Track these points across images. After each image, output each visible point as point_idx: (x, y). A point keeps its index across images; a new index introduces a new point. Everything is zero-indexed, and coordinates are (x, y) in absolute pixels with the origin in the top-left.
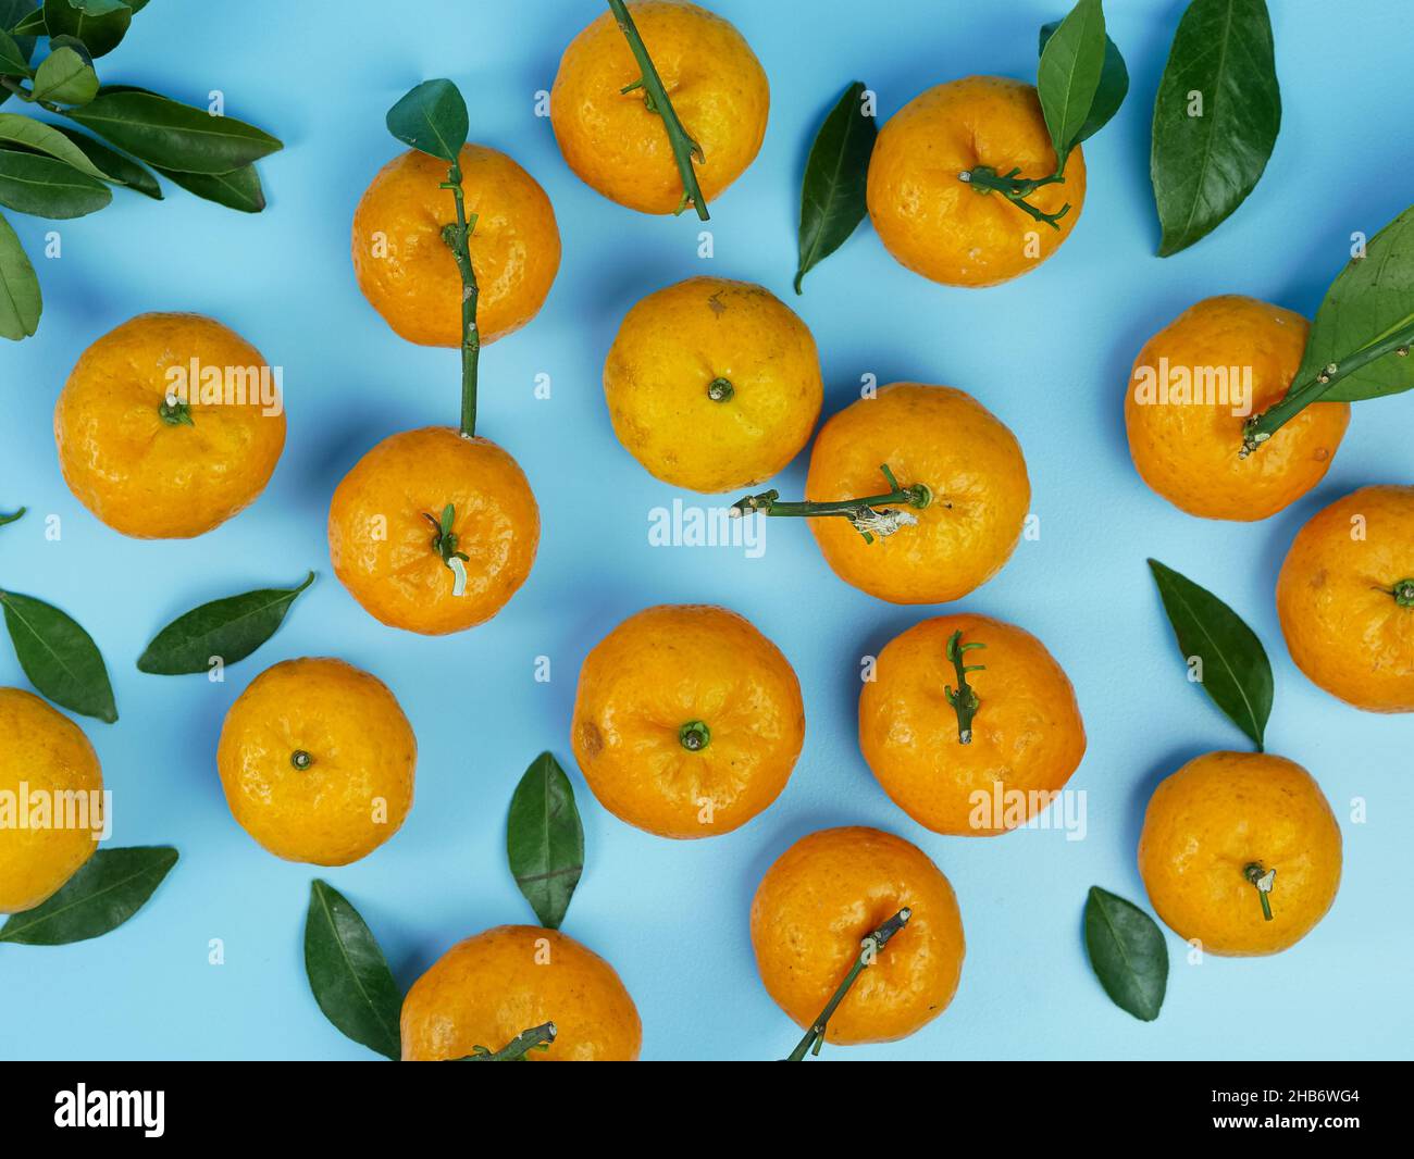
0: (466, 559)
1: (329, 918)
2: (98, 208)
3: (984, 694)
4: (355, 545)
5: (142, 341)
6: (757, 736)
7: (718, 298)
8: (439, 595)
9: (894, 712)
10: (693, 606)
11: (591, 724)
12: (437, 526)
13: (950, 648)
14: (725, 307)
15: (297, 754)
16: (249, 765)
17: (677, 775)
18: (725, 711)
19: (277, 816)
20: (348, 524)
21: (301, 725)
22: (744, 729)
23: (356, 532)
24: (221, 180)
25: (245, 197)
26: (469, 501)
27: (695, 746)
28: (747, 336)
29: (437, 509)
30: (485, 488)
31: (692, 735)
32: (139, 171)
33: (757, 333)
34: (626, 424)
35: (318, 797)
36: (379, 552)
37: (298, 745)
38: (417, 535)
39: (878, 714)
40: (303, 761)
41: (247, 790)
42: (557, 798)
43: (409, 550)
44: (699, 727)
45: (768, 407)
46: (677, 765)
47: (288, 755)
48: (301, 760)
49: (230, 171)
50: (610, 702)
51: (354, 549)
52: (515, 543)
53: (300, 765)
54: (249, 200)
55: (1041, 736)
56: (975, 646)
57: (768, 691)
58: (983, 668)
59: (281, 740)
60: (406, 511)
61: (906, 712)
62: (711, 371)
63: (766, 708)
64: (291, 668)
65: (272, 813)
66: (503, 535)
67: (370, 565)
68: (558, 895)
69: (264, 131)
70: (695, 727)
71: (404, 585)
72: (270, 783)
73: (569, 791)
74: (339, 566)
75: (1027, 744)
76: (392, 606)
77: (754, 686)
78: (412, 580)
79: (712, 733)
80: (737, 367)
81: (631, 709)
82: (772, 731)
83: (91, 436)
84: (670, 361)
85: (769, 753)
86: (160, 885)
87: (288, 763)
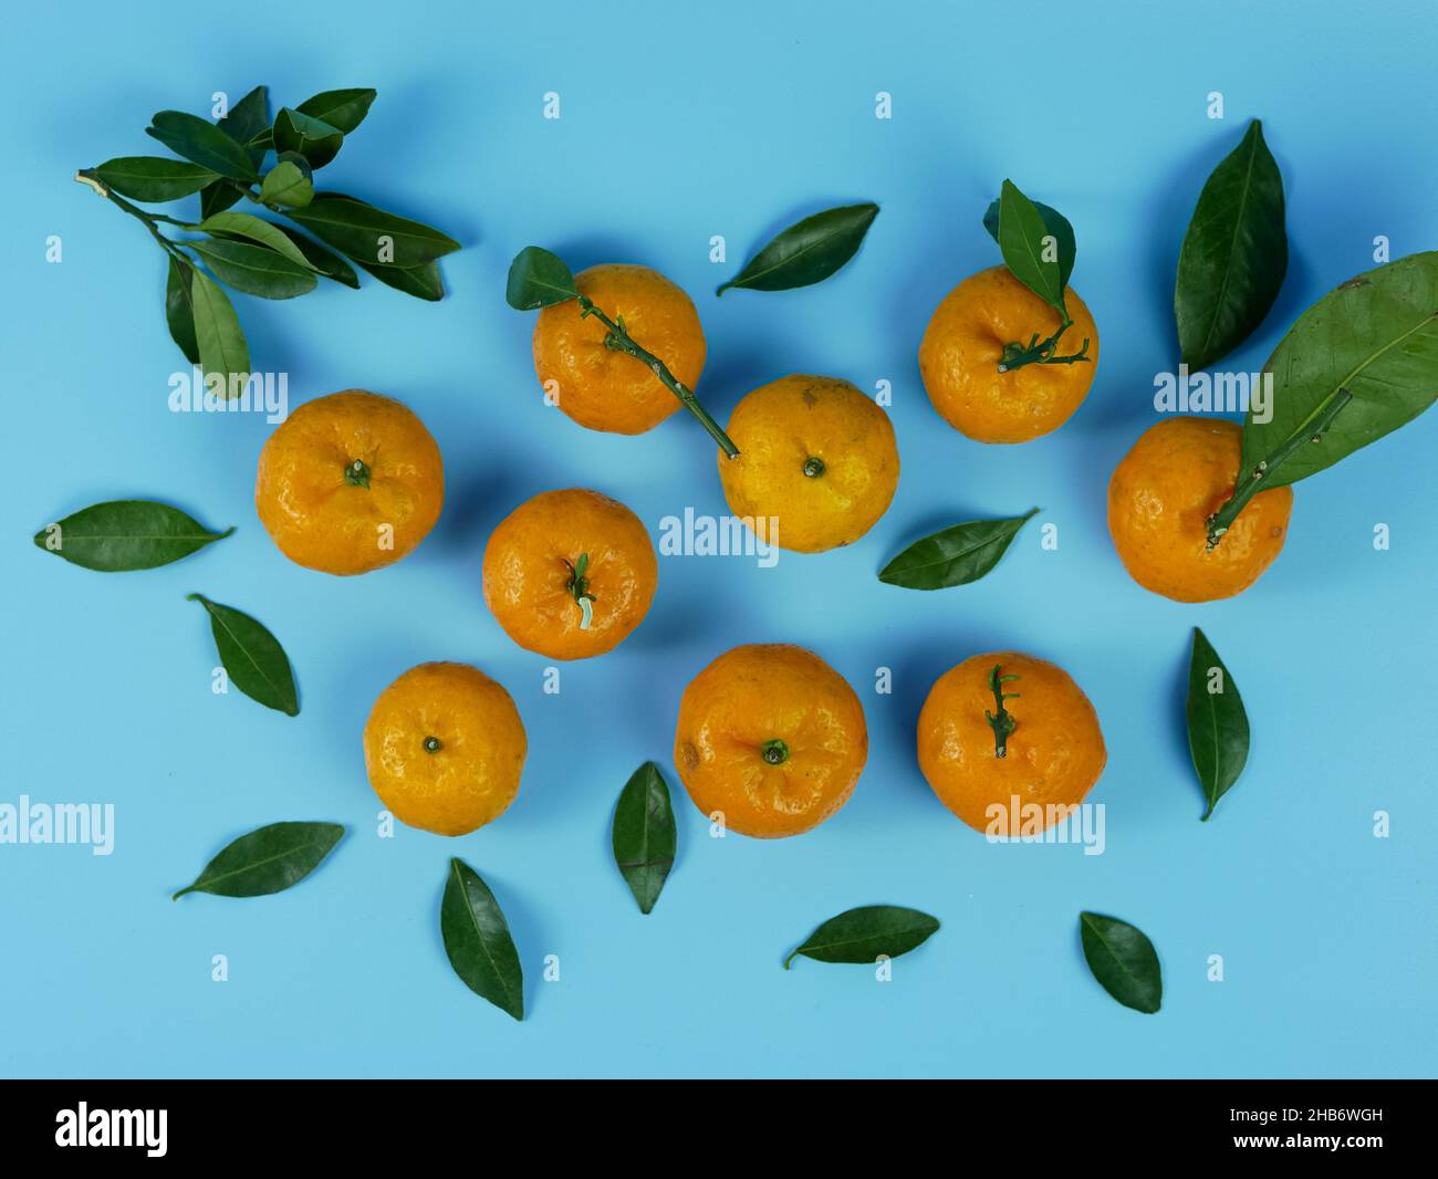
0: (593, 599)
1: (464, 891)
2: (306, 292)
3: (1021, 718)
4: (504, 579)
5: (348, 412)
6: (827, 752)
7: (811, 392)
8: (568, 627)
9: (946, 733)
10: (773, 645)
11: (689, 744)
12: (573, 570)
13: (991, 679)
14: (816, 400)
15: (428, 740)
16: (389, 743)
17: (762, 785)
18: (799, 732)
19: (406, 787)
20: (499, 562)
21: (436, 717)
22: (817, 747)
23: (506, 568)
24: (410, 273)
25: (428, 289)
26: (605, 555)
27: (774, 760)
28: (834, 423)
29: (574, 556)
30: (615, 543)
31: (773, 752)
32: (342, 264)
33: (843, 420)
34: (737, 498)
35: (441, 777)
36: (522, 587)
37: (431, 732)
38: (555, 576)
39: (933, 735)
40: (433, 746)
41: (384, 763)
42: (656, 800)
43: (549, 589)
44: (777, 745)
45: (854, 481)
46: (761, 777)
47: (422, 738)
48: (431, 745)
49: (416, 266)
50: (706, 725)
51: (503, 583)
52: (634, 591)
53: (430, 749)
54: (431, 291)
55: (1068, 754)
56: (1011, 678)
57: (836, 715)
58: (1018, 695)
59: (418, 726)
60: (549, 556)
61: (955, 732)
62: (806, 453)
63: (834, 729)
64: (432, 669)
65: (401, 785)
66: (626, 583)
67: (514, 598)
68: (653, 881)
69: (446, 234)
70: (776, 745)
71: (541, 617)
72: (404, 760)
73: (666, 794)
74: (489, 598)
75: (1056, 758)
76: (528, 633)
77: (824, 711)
78: (548, 612)
79: (789, 749)
80: (827, 448)
81: (723, 731)
82: (840, 748)
83: (287, 476)
84: (771, 446)
85: (838, 767)
86: (328, 855)
87: (421, 746)
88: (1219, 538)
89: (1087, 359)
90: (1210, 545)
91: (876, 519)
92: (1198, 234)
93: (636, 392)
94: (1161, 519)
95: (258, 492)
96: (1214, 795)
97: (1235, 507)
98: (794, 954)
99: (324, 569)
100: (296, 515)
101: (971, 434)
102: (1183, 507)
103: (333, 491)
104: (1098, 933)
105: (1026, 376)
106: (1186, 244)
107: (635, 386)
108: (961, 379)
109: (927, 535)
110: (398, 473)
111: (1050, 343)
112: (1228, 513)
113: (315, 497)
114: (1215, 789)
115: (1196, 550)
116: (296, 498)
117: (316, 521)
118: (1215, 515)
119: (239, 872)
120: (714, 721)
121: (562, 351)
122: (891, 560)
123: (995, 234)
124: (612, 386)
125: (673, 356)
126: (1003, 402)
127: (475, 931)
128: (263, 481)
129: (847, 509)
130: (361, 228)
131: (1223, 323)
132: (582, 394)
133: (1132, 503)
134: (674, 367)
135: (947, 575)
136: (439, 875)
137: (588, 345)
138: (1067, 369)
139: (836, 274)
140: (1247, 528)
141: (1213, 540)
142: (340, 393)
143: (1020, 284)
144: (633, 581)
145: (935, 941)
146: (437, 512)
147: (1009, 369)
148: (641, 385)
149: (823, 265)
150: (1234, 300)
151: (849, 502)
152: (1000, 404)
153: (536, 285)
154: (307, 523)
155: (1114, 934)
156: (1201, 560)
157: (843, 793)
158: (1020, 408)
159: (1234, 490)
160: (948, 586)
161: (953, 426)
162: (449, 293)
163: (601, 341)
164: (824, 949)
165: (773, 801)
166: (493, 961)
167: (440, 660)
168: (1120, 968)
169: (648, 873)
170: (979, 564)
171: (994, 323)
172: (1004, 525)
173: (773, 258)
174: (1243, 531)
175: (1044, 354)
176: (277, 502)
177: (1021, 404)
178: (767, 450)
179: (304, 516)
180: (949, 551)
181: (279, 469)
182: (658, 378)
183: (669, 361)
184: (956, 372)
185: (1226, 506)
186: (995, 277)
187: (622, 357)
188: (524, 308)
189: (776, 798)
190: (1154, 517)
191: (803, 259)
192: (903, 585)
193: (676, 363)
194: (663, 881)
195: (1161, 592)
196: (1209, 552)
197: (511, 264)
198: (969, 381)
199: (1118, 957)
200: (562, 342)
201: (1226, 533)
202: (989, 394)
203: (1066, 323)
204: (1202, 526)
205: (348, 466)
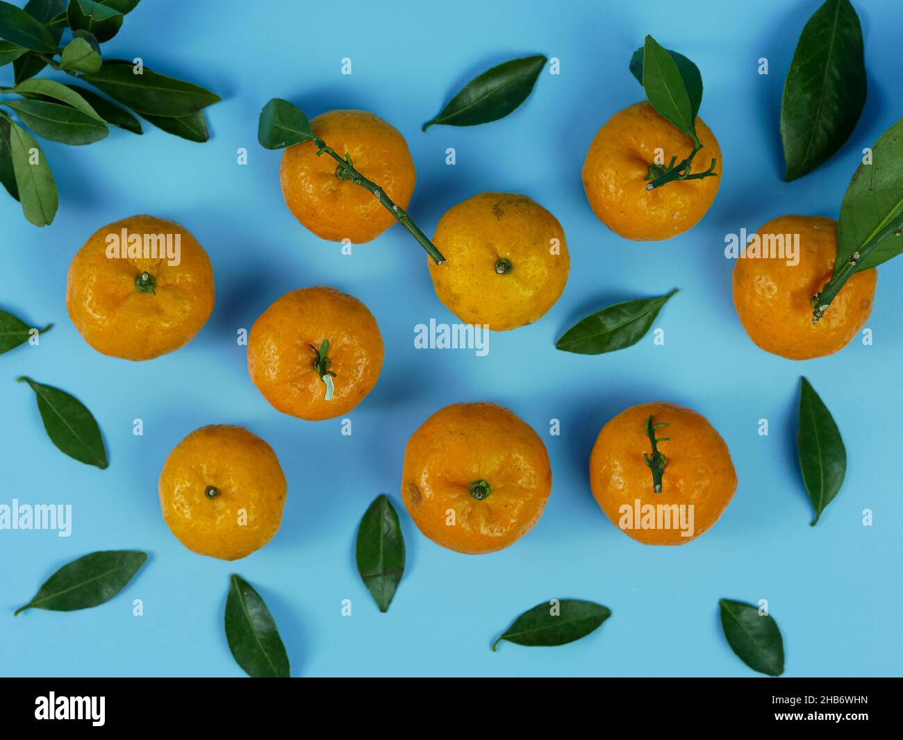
0: (334, 375)
1: (242, 600)
2: (100, 139)
3: (670, 456)
4: (264, 361)
6: (521, 488)
7: (498, 207)
8: (316, 396)
9: (612, 469)
10: (476, 404)
11: (413, 484)
12: (317, 352)
13: (646, 427)
14: (503, 213)
15: (209, 488)
16: (178, 491)
17: (471, 516)
18: (499, 473)
19: (192, 526)
20: (260, 348)
21: (214, 470)
22: (512, 484)
23: (265, 353)
24: (181, 121)
25: (196, 133)
26: (341, 339)
27: (480, 497)
28: (518, 231)
29: (318, 342)
30: (349, 330)
31: (479, 489)
32: (128, 116)
33: (525, 228)
34: (444, 291)
35: (220, 518)
36: (279, 367)
37: (211, 482)
38: (304, 357)
39: (602, 471)
40: (213, 493)
41: (175, 508)
42: (388, 523)
43: (299, 367)
45: (535, 275)
46: (470, 509)
47: (204, 488)
48: (212, 492)
49: (186, 115)
50: (426, 470)
51: (263, 364)
52: (366, 367)
53: (211, 496)
54: (199, 135)
55: (708, 482)
56: (663, 425)
57: (526, 458)
58: (668, 439)
59: (200, 478)
60: (299, 342)
61: (619, 469)
62: (497, 255)
63: (526, 469)
64: (212, 431)
65: (189, 524)
66: (360, 361)
67: (273, 375)
68: (388, 586)
69: (208, 90)
70: (481, 484)
71: (294, 389)
72: (190, 504)
73: (396, 519)
74: (253, 375)
75: (699, 486)
76: (285, 401)
77: (518, 456)
78: (299, 386)
79: (491, 488)
80: (513, 251)
81: (439, 475)
82: (531, 484)
83: (89, 286)
84: (470, 250)
85: (530, 498)
86: (135, 576)
87: (203, 493)
88: (823, 312)
89: (715, 174)
90: (815, 318)
91: (552, 303)
92: (798, 71)
93: (362, 212)
94: (776, 298)
95: (67, 299)
96: (820, 507)
97: (834, 288)
98: (500, 639)
99: (123, 357)
100: (98, 317)
101: (624, 235)
102: (794, 288)
103: (127, 297)
104: (734, 616)
105: (669, 191)
106: (788, 80)
107: (361, 207)
108: (616, 193)
109: (593, 313)
110: (178, 281)
111: (685, 164)
112: (829, 293)
113: (112, 302)
114: (821, 502)
115: (804, 321)
116: (98, 303)
117: (114, 320)
118: (819, 294)
119: (66, 591)
120: (432, 467)
121: (303, 181)
122: (565, 332)
123: (640, 78)
124: (343, 208)
125: (390, 183)
126: (650, 210)
127: (251, 631)
128: (71, 290)
129: (530, 297)
130: (143, 87)
131: (818, 140)
132: (320, 214)
133: (753, 286)
134: (391, 192)
135: (608, 343)
136: (222, 587)
137: (323, 176)
138: (698, 183)
139: (515, 111)
140: (843, 303)
141: (817, 314)
142: (130, 218)
143: (660, 117)
144: (365, 359)
145: (608, 625)
146: (209, 309)
147: (655, 187)
148: (366, 207)
149: (504, 105)
150: (826, 122)
151: (532, 292)
152: (647, 212)
153: (280, 129)
154: (107, 323)
155: (745, 616)
156: (808, 329)
157: (534, 518)
158: (663, 214)
159: (833, 273)
160: (610, 351)
161: (610, 229)
162: (213, 135)
163: (333, 172)
164: (523, 635)
165: (480, 527)
166: (266, 654)
167: (217, 423)
168: (752, 641)
169: (384, 580)
170: (633, 333)
171: (640, 148)
172: (652, 303)
173: (466, 101)
174: (840, 305)
175: (682, 173)
176: (83, 307)
177: (664, 211)
178: (466, 252)
179: (104, 318)
180: (610, 325)
181: (83, 280)
182: (379, 201)
183: (387, 186)
184: (612, 187)
185: (827, 287)
186: (640, 112)
187: (351, 185)
188: (271, 148)
189: (482, 525)
190: (770, 297)
191: (489, 100)
192: (575, 351)
193: (393, 187)
194: (396, 587)
195: (777, 353)
196: (815, 324)
197: (261, 111)
198: (623, 194)
199: (750, 633)
200: (303, 174)
201: (828, 307)
202: (638, 203)
203: (697, 146)
204: (808, 302)
205: (138, 277)
